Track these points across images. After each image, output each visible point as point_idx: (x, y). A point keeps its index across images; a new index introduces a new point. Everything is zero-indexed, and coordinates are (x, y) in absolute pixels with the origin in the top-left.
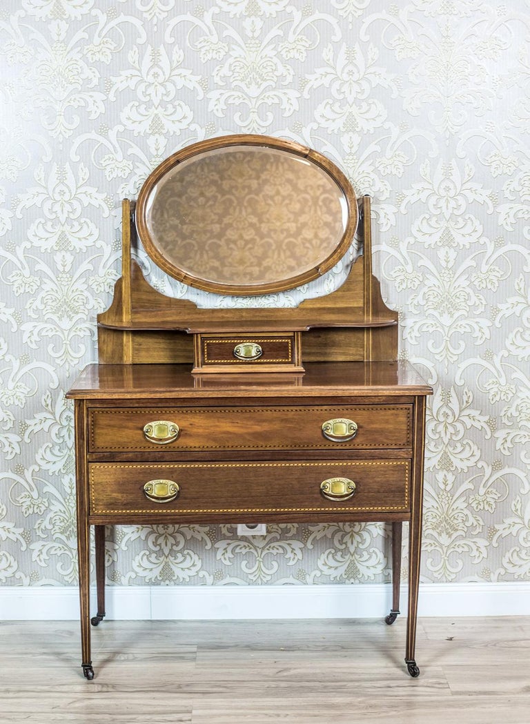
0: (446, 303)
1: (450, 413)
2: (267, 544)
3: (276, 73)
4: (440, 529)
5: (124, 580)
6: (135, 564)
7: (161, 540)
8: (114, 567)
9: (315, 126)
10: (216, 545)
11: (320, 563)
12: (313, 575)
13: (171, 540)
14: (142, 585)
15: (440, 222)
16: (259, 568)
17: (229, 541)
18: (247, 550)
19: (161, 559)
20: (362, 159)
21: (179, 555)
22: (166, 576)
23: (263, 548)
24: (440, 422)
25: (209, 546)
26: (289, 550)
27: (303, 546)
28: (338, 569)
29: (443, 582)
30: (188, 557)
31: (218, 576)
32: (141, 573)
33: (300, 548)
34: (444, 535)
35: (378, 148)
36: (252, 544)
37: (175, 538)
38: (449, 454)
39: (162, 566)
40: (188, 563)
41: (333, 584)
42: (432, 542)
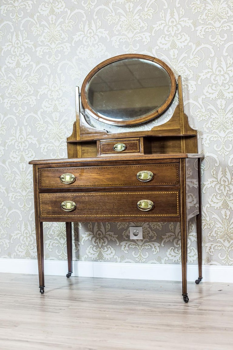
0: (222, 126)
1: (226, 180)
2: (144, 243)
3: (140, 26)
4: (224, 238)
5: (83, 258)
6: (87, 251)
7: (98, 241)
8: (79, 253)
9: (158, 48)
10: (121, 244)
11: (168, 253)
12: (164, 259)
13: (102, 241)
14: (90, 261)
15: (217, 87)
16: (140, 255)
17: (127, 242)
18: (135, 246)
19: (98, 249)
20: (179, 61)
21: (105, 248)
22: (100, 258)
23: (142, 246)
24: (222, 185)
25: (118, 244)
26: (153, 247)
27: (160, 245)
28: (176, 257)
29: (227, 265)
30: (109, 249)
31: (123, 258)
32: (90, 256)
33: (158, 246)
34: (226, 241)
35: (186, 55)
36: (137, 244)
37: (103, 240)
38: (227, 201)
39: (98, 252)
40: (109, 252)
41: (174, 264)
42: (220, 245)
